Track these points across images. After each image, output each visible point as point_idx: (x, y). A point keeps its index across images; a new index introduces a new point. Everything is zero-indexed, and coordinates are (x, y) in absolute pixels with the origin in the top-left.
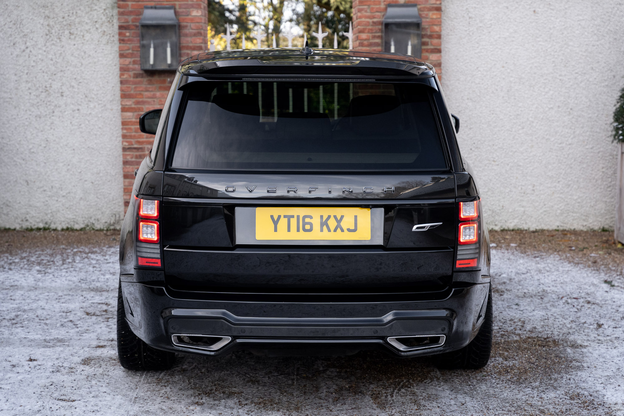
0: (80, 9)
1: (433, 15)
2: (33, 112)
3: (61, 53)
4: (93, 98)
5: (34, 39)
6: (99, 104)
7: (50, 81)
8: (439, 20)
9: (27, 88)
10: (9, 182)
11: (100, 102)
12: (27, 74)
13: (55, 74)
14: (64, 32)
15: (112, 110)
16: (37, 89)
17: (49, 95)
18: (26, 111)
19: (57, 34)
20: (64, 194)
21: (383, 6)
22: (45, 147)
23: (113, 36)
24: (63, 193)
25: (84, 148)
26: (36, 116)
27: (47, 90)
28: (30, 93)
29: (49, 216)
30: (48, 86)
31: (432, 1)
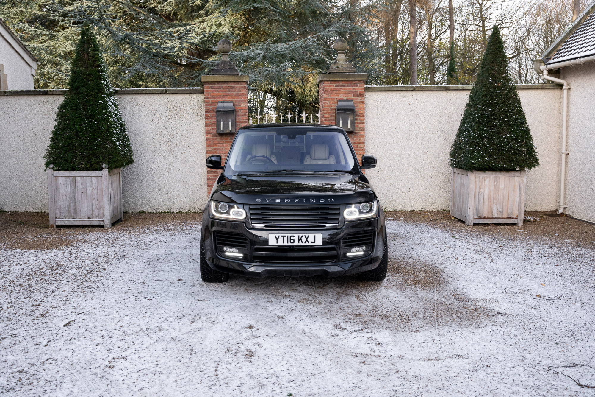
0: (185, 103)
1: (360, 105)
3: (176, 125)
4: (192, 147)
5: (162, 118)
6: (195, 150)
7: (171, 139)
8: (363, 108)
9: (159, 142)
10: (150, 189)
12: (159, 135)
13: (173, 135)
14: (177, 115)
16: (164, 143)
17: (170, 146)
18: (158, 153)
19: (174, 115)
20: (178, 195)
21: (336, 101)
22: (168, 172)
23: (202, 117)
26: (163, 156)
27: (169, 143)
29: (170, 206)
31: (360, 98)
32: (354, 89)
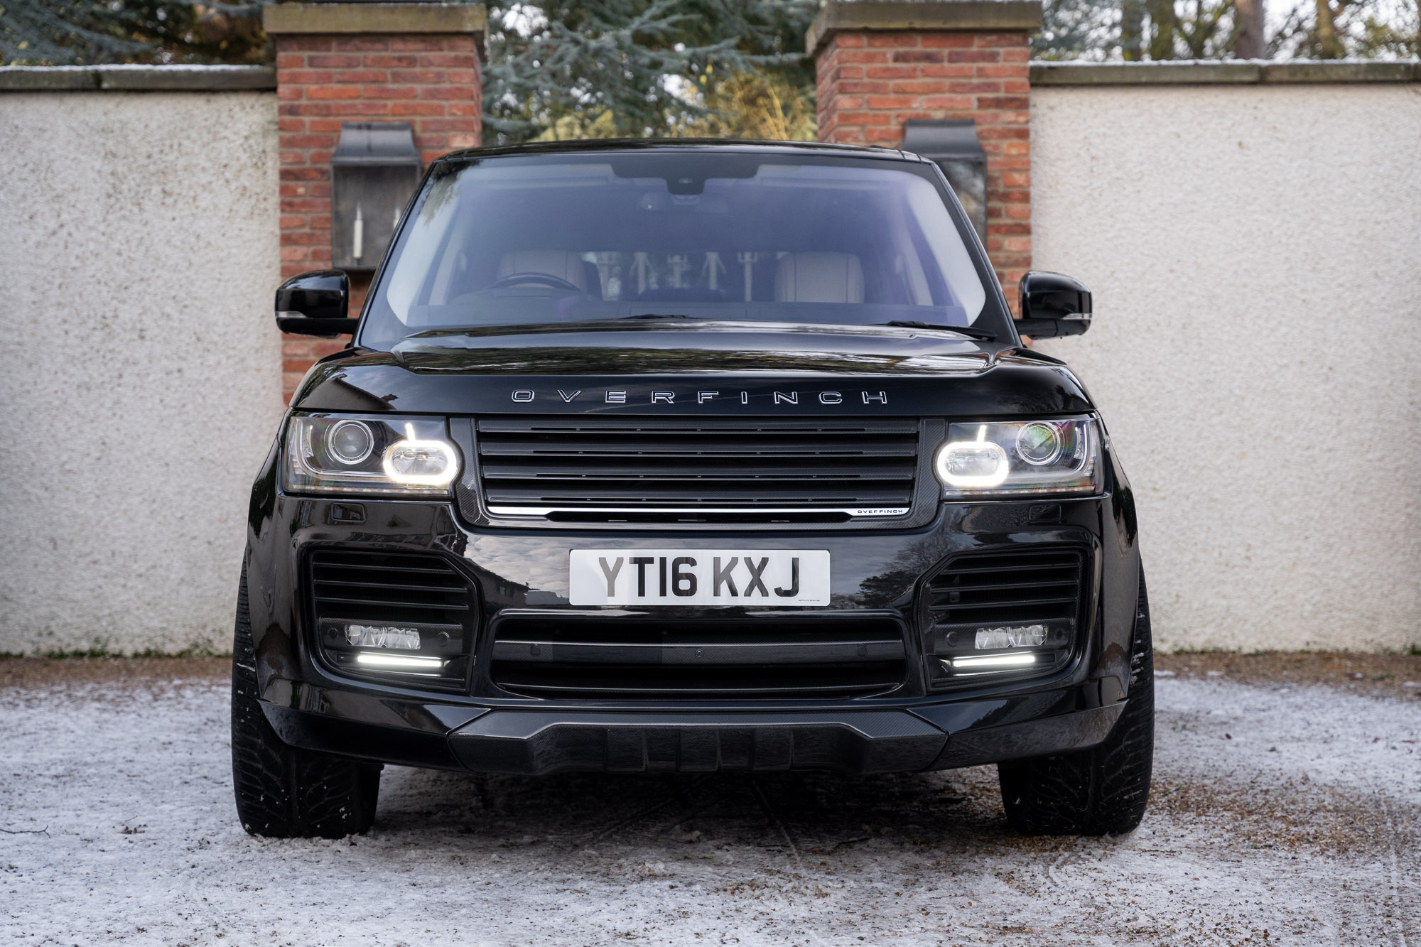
0: (188, 137)
1: (1010, 148)
2: (72, 376)
3: (142, 238)
4: (216, 343)
5: (79, 206)
6: (229, 357)
7: (115, 303)
8: (1025, 159)
9: (59, 320)
10: (11, 542)
11: (231, 352)
12: (60, 286)
13: (126, 288)
14: (150, 190)
15: (258, 370)
16: (84, 323)
17: (111, 335)
18: (56, 373)
19: (133, 194)
20: (143, 570)
21: (894, 126)
22: (99, 459)
23: (265, 199)
24: (139, 567)
25: (191, 460)
26: (79, 386)
27: (107, 325)
28: (67, 332)
29: (104, 623)
30: (109, 315)
31: (1009, 116)
32: (981, 72)
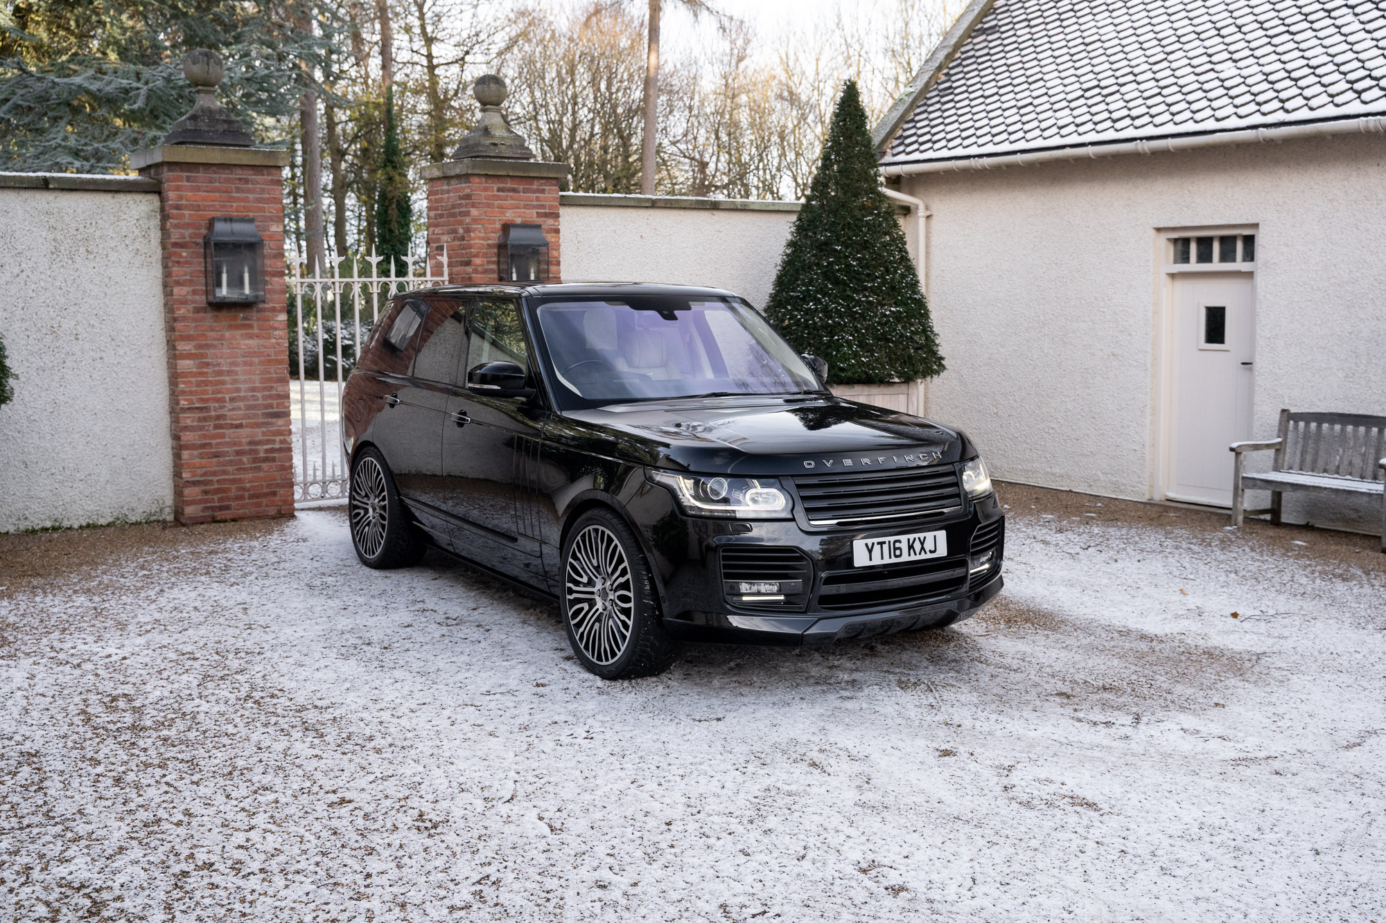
0: (102, 219)
1: (551, 238)
2: (32, 363)
3: (75, 279)
4: (123, 342)
7: (59, 318)
8: (557, 244)
11: (133, 347)
13: (66, 309)
14: (78, 250)
15: (150, 357)
16: (39, 330)
18: (22, 361)
22: (52, 412)
23: (150, 257)
26: (37, 369)
27: (54, 332)
30: (55, 325)
31: (550, 221)
32: (538, 199)
